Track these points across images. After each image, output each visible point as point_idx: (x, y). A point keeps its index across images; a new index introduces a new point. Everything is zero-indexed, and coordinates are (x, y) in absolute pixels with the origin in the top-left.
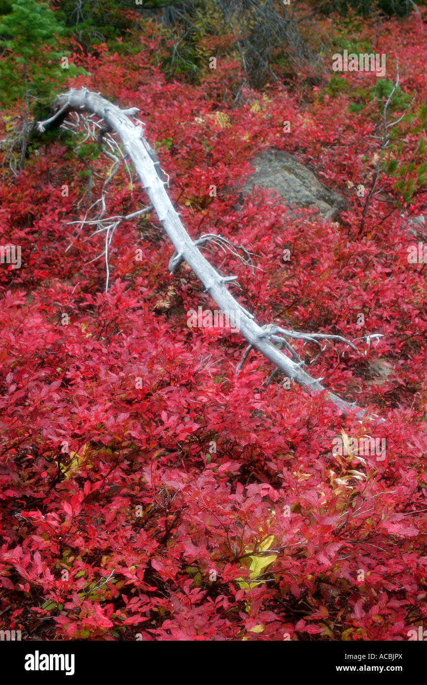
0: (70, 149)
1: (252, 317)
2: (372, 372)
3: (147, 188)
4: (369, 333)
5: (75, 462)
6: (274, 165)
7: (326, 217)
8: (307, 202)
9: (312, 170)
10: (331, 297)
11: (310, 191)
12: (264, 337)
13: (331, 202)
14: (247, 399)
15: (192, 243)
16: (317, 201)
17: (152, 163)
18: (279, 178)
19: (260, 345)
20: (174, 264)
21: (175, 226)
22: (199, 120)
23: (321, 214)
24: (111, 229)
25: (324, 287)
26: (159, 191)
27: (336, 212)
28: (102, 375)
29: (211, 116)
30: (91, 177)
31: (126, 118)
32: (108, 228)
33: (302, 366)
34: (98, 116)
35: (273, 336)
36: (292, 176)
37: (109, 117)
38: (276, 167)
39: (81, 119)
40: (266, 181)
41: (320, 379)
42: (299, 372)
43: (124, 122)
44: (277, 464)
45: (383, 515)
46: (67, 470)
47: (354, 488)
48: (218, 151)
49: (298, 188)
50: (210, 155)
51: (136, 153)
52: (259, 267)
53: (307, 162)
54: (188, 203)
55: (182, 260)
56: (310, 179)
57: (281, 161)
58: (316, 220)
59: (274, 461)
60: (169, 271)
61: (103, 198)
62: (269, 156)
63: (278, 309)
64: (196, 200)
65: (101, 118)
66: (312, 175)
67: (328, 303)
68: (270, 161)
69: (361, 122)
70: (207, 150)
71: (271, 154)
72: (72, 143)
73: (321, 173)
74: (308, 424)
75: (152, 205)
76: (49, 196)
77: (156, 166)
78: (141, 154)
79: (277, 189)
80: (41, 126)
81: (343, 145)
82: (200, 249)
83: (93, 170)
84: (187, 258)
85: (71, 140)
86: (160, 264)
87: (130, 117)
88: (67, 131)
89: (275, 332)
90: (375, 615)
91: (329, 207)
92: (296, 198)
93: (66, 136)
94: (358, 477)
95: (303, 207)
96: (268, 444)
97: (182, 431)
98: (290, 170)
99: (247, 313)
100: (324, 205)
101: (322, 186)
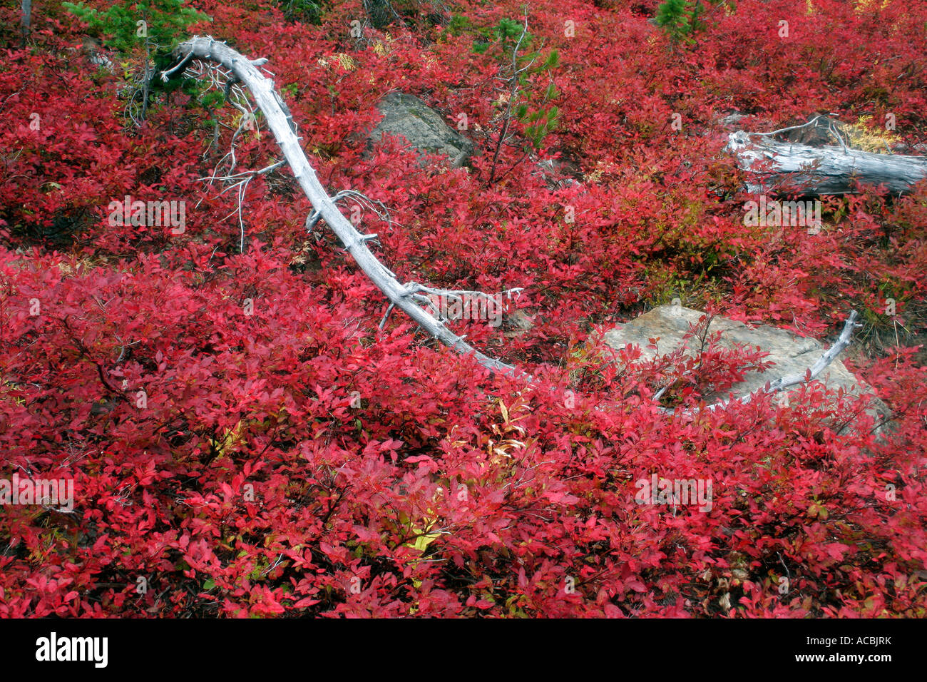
0: (194, 97)
1: (393, 275)
2: (510, 323)
3: (281, 144)
4: (509, 286)
5: (229, 439)
6: (400, 109)
7: (455, 162)
8: (435, 146)
9: (439, 113)
10: (468, 249)
11: (439, 135)
12: (406, 296)
13: (459, 146)
14: (399, 366)
15: (330, 200)
16: (446, 146)
17: (285, 117)
18: (407, 122)
19: (402, 304)
20: (312, 222)
21: (312, 182)
22: (323, 62)
23: (450, 159)
24: (243, 186)
25: (462, 240)
26: (294, 146)
27: (465, 155)
28: (251, 347)
29: (334, 58)
30: (217, 126)
31: (255, 69)
32: (241, 183)
33: (445, 323)
34: (225, 67)
35: (415, 294)
36: (420, 120)
37: (238, 68)
38: (403, 111)
39: (205, 67)
40: (394, 125)
41: (464, 336)
42: (442, 330)
43: (253, 73)
44: (429, 429)
45: (544, 485)
46: (222, 448)
47: (513, 458)
48: (345, 96)
49: (426, 133)
50: (336, 99)
51: (267, 107)
52: (396, 222)
53: (433, 105)
54: (316, 151)
55: (320, 217)
56: (438, 123)
57: (407, 104)
58: (446, 165)
59: (427, 426)
60: (306, 230)
61: (233, 151)
62: (395, 99)
63: (414, 260)
64: (324, 147)
65: (228, 69)
66: (439, 119)
67: (466, 255)
68: (397, 104)
69: (486, 63)
70: (333, 94)
71: (398, 97)
72: (195, 91)
73: (449, 117)
74: (457, 386)
75: (285, 159)
76: (174, 148)
77: (288, 120)
78: (273, 108)
79: (406, 133)
80: (164, 75)
81: (469, 86)
82: (338, 206)
83: (218, 120)
84: (324, 215)
85: (194, 89)
86: (296, 221)
87: (259, 67)
88: (191, 78)
89: (416, 290)
90: (538, 581)
91: (458, 151)
92: (424, 142)
93: (190, 84)
94: (516, 446)
95: (432, 152)
96: (421, 410)
97: (339, 406)
98: (417, 114)
99: (389, 271)
100: (453, 149)
101: (450, 130)
